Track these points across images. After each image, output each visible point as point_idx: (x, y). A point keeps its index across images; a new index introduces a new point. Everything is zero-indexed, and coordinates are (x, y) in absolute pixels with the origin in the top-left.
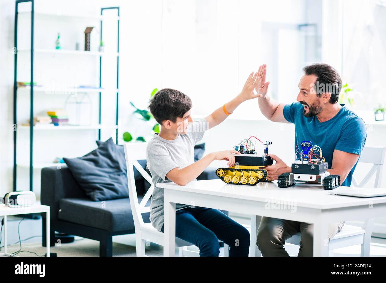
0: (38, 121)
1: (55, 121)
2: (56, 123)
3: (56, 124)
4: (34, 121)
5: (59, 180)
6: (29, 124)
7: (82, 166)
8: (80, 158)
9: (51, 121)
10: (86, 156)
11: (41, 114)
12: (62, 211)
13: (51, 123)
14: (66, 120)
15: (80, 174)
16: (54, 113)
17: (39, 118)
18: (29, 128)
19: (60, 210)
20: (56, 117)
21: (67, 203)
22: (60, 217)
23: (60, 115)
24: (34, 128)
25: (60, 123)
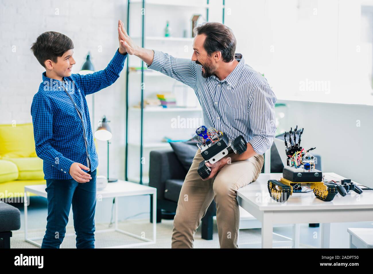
0: (148, 104)
1: (164, 104)
2: (165, 105)
3: (165, 107)
4: (144, 104)
5: (166, 163)
6: (139, 106)
7: (186, 150)
8: (185, 143)
9: (160, 103)
10: (191, 140)
11: (151, 96)
12: (168, 191)
13: (160, 106)
14: (174, 103)
15: (185, 158)
16: (163, 96)
17: (149, 101)
18: (140, 110)
19: (166, 191)
20: (165, 100)
21: (173, 184)
22: (166, 196)
23: (168, 98)
24: (144, 110)
25: (168, 105)
